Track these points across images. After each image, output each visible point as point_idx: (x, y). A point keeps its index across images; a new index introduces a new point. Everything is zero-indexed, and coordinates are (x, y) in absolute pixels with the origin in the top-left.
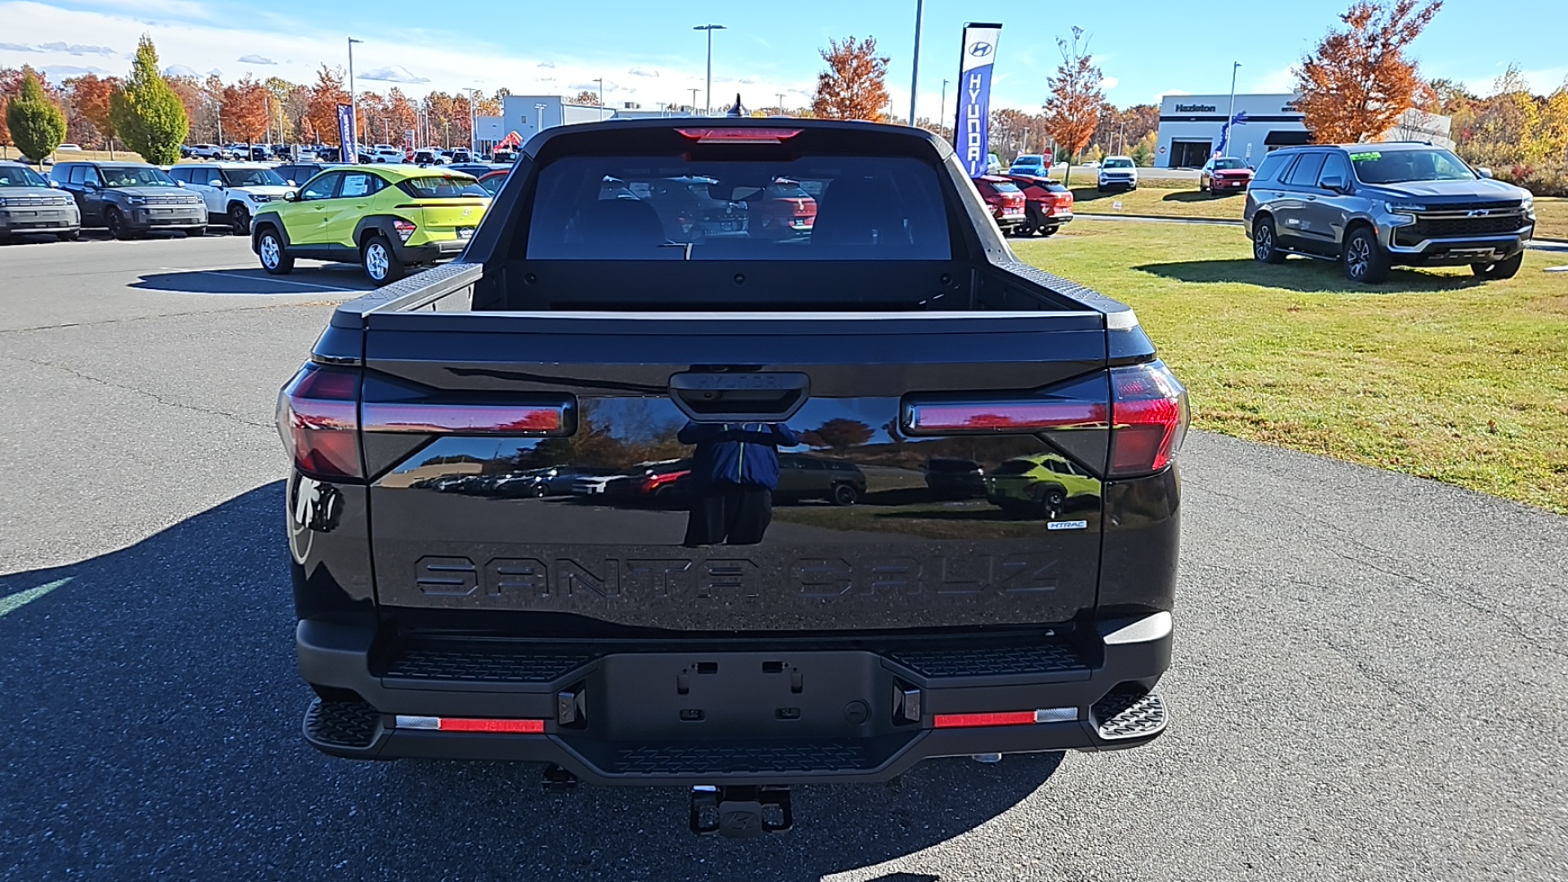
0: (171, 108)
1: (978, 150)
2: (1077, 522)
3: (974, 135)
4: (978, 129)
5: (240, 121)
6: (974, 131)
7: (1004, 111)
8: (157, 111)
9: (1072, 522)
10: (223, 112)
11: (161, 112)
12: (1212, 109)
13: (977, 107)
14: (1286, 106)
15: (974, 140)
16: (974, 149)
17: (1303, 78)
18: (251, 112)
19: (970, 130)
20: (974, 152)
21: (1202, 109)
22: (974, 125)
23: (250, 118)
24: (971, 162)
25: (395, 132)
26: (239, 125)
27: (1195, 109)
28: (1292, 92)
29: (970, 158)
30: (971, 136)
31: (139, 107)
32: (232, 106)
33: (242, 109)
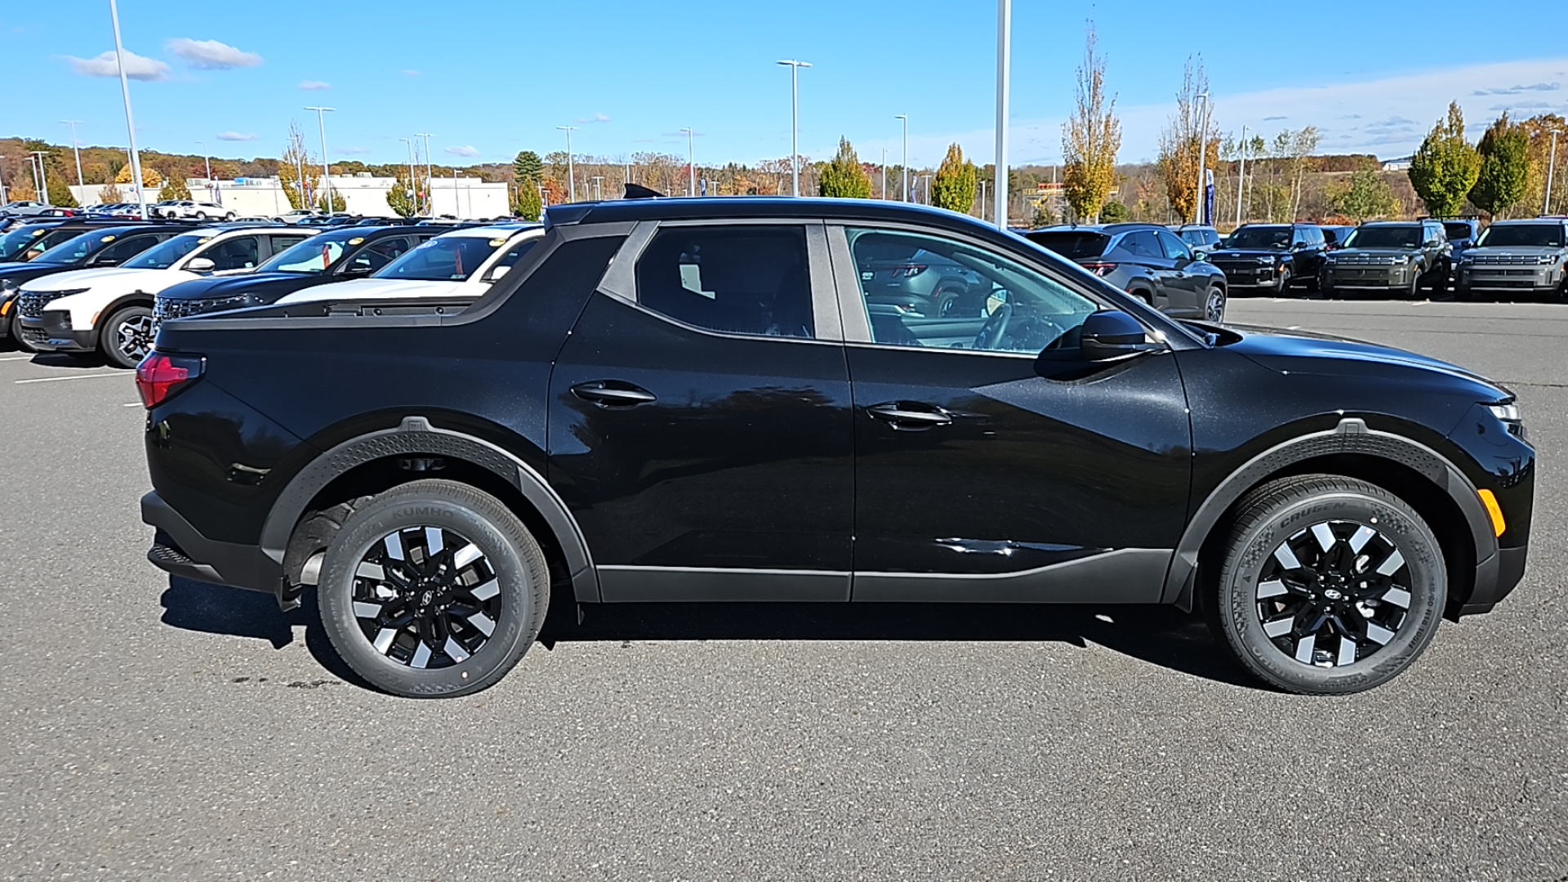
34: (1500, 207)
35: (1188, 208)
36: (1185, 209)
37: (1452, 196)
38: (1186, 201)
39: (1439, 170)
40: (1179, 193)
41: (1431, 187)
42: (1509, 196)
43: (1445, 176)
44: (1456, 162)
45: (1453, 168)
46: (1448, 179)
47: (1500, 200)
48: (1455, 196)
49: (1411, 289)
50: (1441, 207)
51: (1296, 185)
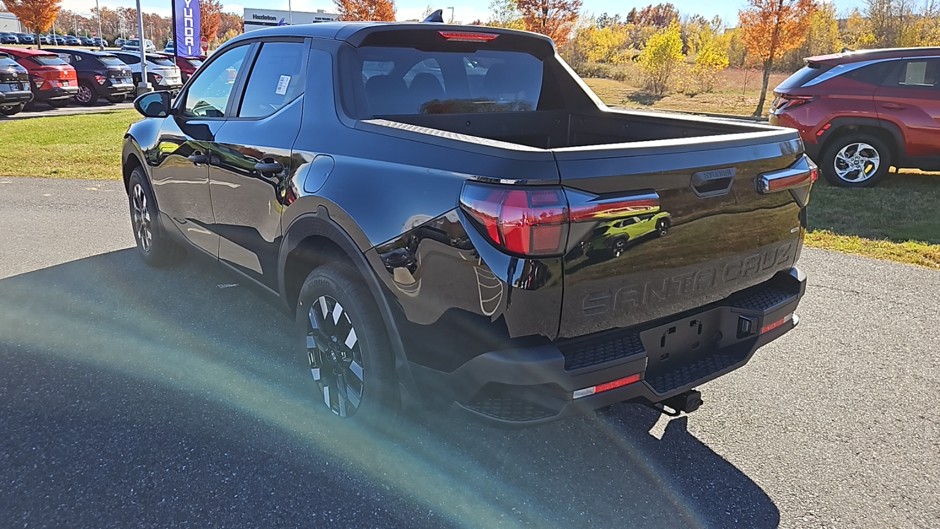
1: (192, 39)
3: (189, 28)
4: (192, 26)
6: (189, 26)
7: (129, 10)
12: (274, 18)
13: (191, 10)
14: (315, 20)
15: (189, 32)
16: (189, 38)
17: (340, 5)
19: (186, 25)
20: (189, 40)
21: (268, 18)
22: (189, 22)
24: (187, 46)
27: (264, 18)
28: (316, 12)
29: (187, 44)
30: (186, 29)
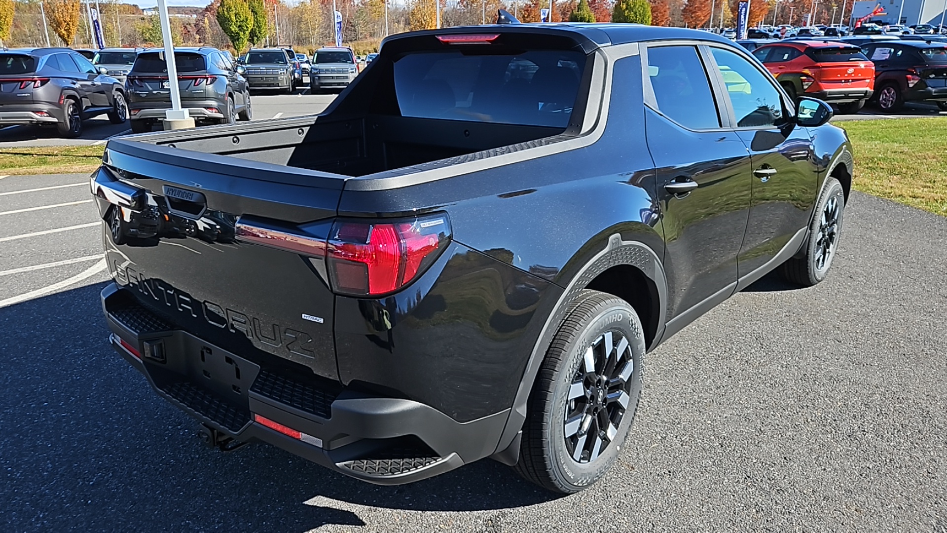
0: (643, 11)
2: (318, 318)
5: (693, 15)
8: (635, 13)
9: (315, 318)
10: (684, 11)
11: (638, 14)
18: (700, 10)
23: (699, 13)
25: (798, 16)
26: (692, 17)
31: (626, 12)
32: (690, 6)
33: (695, 7)
34: (257, 40)
35: (68, 36)
36: (66, 36)
37: (242, 33)
38: (65, 30)
39: (233, 17)
40: (59, 24)
41: (231, 27)
42: (261, 34)
43: (237, 21)
44: (241, 13)
45: (240, 17)
46: (239, 24)
47: (256, 36)
48: (244, 34)
49: (289, 88)
50: (238, 39)
51: (116, 22)
